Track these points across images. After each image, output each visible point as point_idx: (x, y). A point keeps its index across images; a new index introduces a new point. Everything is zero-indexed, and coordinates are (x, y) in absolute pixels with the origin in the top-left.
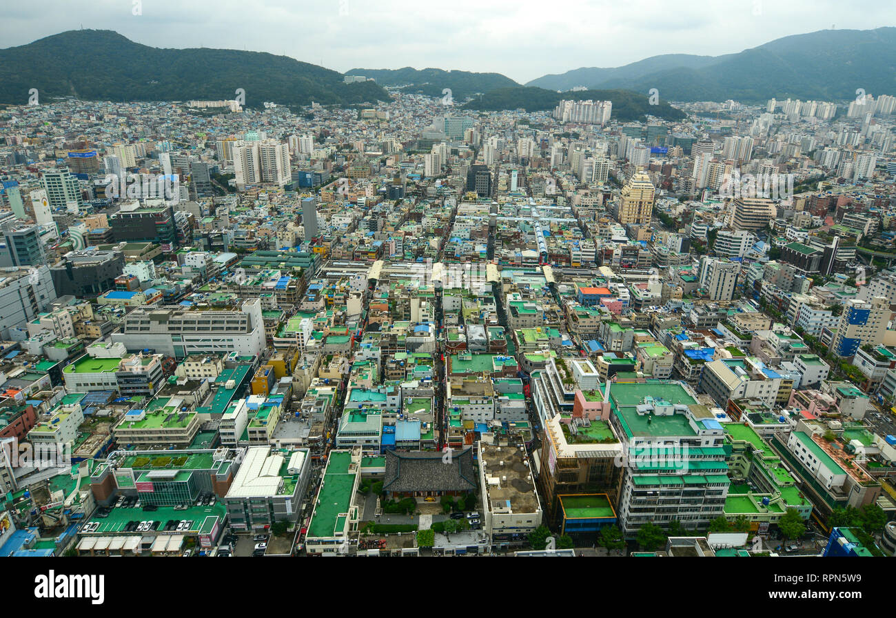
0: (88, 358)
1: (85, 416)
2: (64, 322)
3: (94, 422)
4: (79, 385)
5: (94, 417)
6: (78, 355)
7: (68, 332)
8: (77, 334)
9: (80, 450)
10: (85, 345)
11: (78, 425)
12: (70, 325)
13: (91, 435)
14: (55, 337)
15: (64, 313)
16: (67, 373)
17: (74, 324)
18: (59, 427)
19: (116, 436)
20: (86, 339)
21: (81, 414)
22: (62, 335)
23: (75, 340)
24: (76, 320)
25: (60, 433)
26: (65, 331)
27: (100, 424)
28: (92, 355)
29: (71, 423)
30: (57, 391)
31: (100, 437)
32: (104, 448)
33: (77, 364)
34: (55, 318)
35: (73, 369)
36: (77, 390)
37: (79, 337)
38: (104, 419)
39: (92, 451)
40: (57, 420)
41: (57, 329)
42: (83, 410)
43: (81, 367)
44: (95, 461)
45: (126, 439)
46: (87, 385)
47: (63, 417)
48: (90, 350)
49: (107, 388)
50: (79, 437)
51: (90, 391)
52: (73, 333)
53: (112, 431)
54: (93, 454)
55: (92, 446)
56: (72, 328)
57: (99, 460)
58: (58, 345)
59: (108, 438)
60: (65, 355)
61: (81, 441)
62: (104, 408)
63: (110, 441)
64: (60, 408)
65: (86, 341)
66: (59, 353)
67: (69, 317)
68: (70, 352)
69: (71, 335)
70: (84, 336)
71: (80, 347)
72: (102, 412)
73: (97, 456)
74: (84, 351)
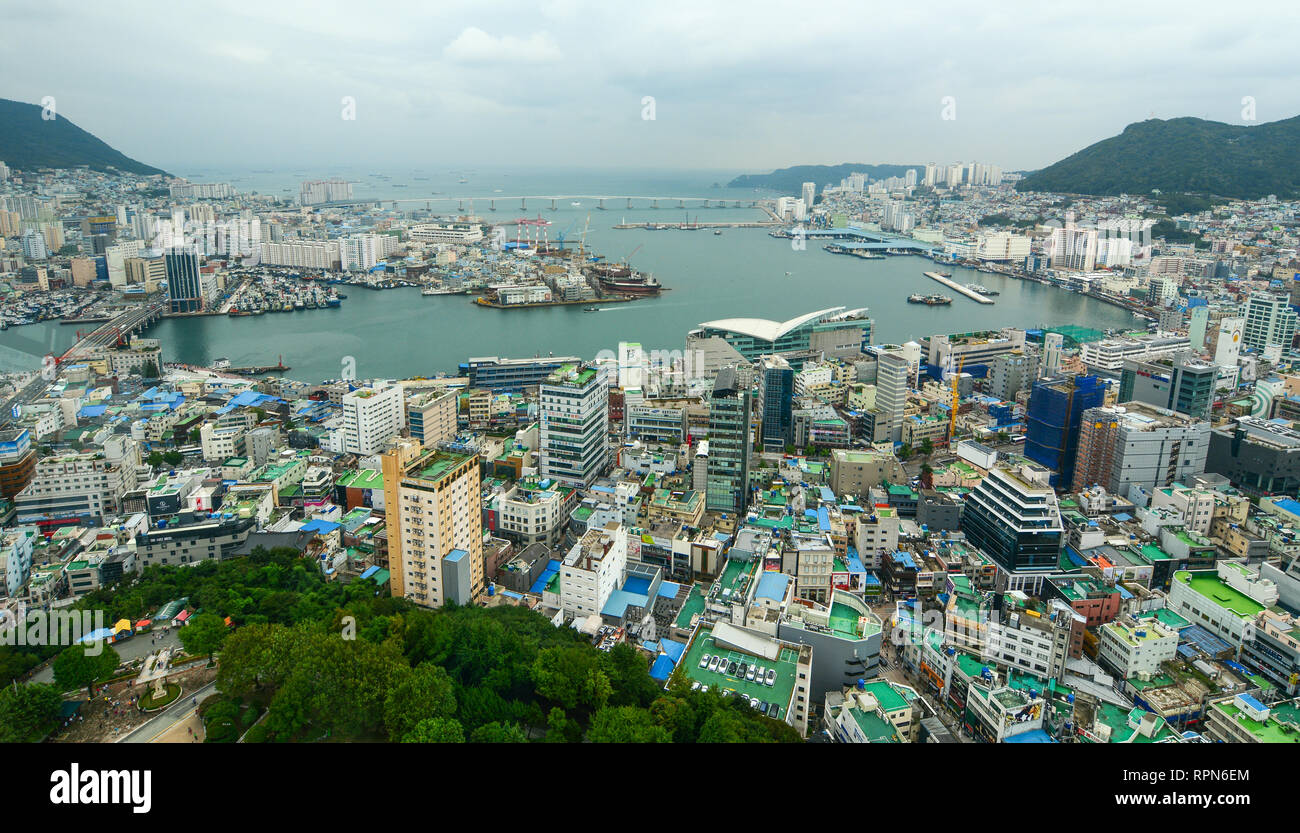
0: (1214, 576)
1: (1179, 654)
2: (1203, 509)
3: (1186, 670)
4: (1186, 605)
5: (1189, 664)
6: (1202, 564)
7: (1201, 526)
8: (1211, 534)
9: (1150, 694)
10: (1216, 556)
11: (1164, 658)
12: (1208, 518)
13: (1174, 685)
14: (1182, 523)
15: (1207, 496)
16: (1179, 579)
17: (1214, 520)
18: (1140, 644)
19: (1208, 713)
20: (1221, 548)
21: (1174, 648)
22: (1193, 525)
23: (1207, 542)
24: (1219, 514)
25: (1138, 653)
26: (1197, 522)
27: (1193, 680)
28: (1221, 575)
29: (1157, 650)
30: (1155, 596)
31: (1186, 698)
32: (1184, 716)
33: (1196, 576)
34: (1192, 499)
35: (1188, 580)
36: (1180, 611)
37: (1214, 540)
38: (1201, 676)
39: (1167, 708)
40: (1142, 634)
41: (1189, 513)
42: (1179, 644)
43: (1199, 583)
44: (1165, 725)
45: (1221, 729)
46: (1197, 612)
47: (1151, 636)
48: (1223, 568)
49: (1223, 634)
50: (1158, 676)
51: (1198, 624)
52: (1207, 531)
53: (1204, 702)
54: (1168, 713)
55: (1169, 702)
56: (1208, 523)
57: (1172, 729)
58: (1181, 535)
59: (1195, 707)
60: (1185, 555)
61: (1157, 681)
62: (1207, 662)
63: (1195, 714)
64: (1152, 621)
65: (1220, 552)
66: (1178, 547)
67: (1212, 505)
68: (1192, 553)
69: (1203, 531)
70: (1220, 542)
71: (1209, 554)
72: (1200, 664)
73: (1171, 720)
74: (1213, 564)
